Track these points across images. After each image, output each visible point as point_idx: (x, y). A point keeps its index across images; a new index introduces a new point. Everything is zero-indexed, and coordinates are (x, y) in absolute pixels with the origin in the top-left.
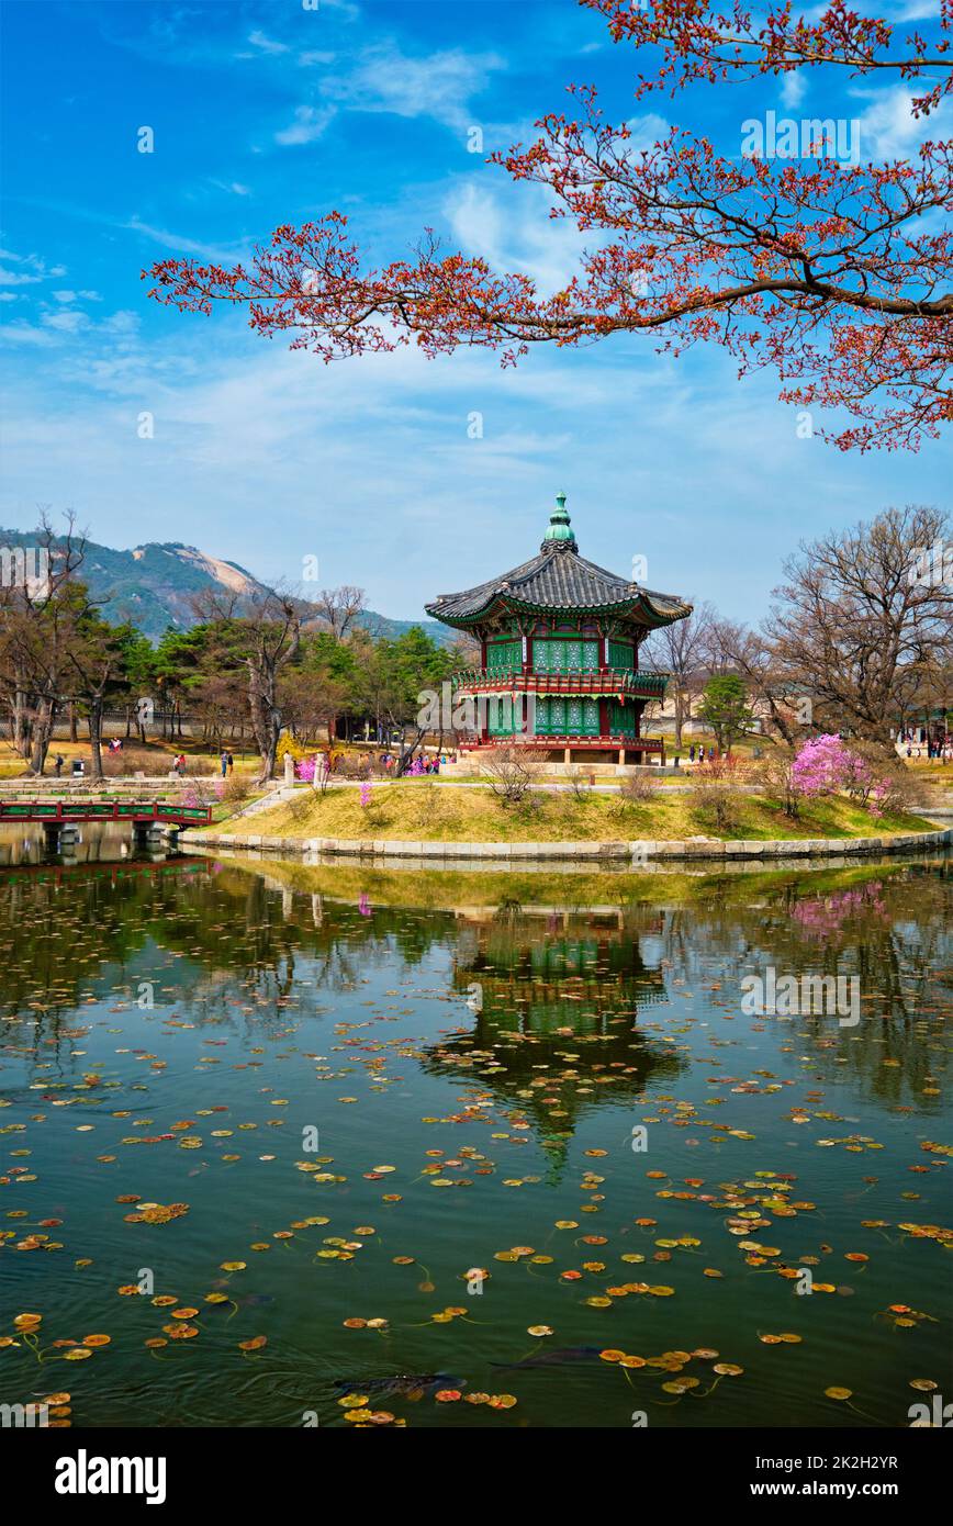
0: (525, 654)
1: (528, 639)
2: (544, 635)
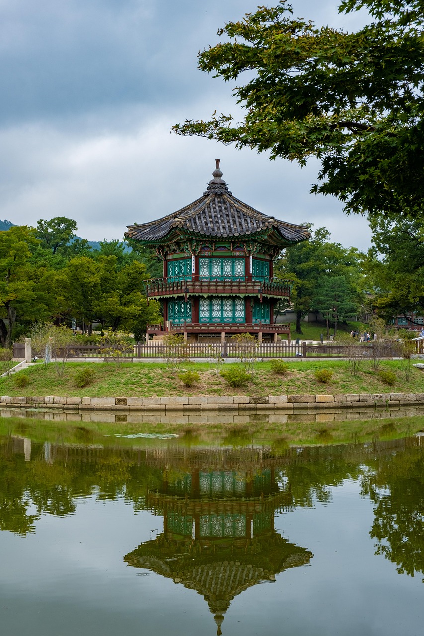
0: (194, 268)
1: (195, 256)
2: (207, 254)
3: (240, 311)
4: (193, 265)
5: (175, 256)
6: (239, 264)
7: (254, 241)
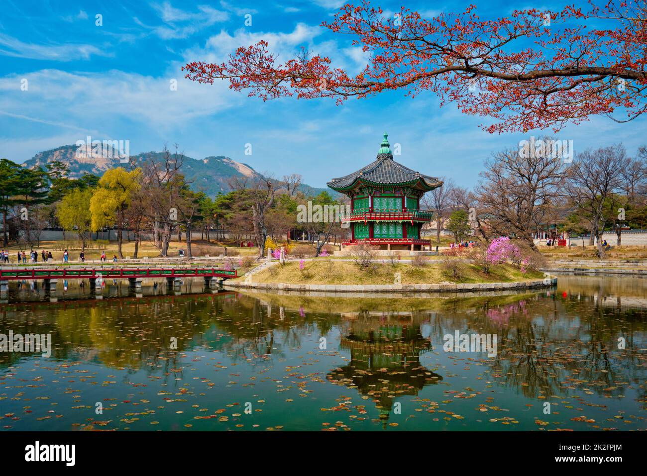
0: (370, 204)
1: (371, 197)
2: (378, 195)
3: (399, 230)
4: (370, 202)
5: (359, 197)
6: (399, 201)
7: (408, 187)
